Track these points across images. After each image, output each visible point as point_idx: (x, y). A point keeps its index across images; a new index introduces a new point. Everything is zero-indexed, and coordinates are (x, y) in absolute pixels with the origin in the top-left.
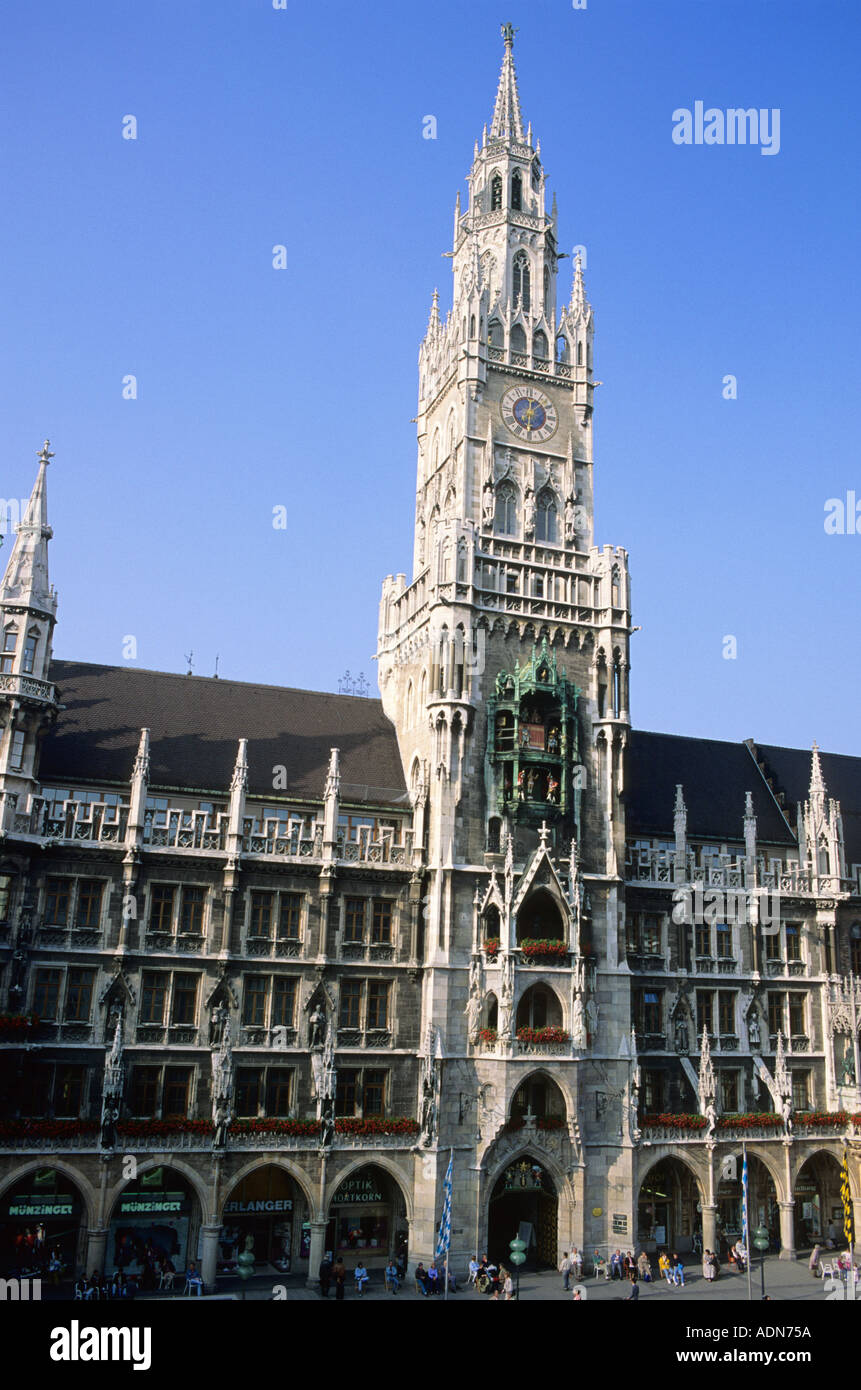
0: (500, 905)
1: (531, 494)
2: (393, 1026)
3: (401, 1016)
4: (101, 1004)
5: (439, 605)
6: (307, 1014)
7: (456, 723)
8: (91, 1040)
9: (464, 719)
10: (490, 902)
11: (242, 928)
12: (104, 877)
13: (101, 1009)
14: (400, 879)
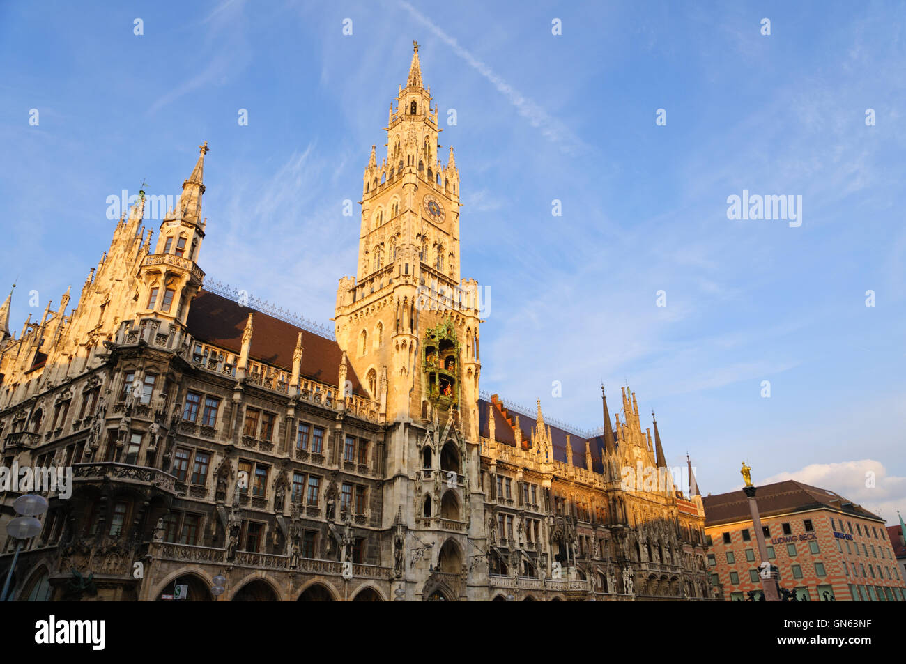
0: (432, 446)
1: (436, 246)
2: (368, 513)
3: (373, 508)
4: (215, 476)
5: (403, 285)
6: (326, 499)
7: (411, 347)
8: (206, 498)
9: (415, 344)
10: (426, 444)
11: (294, 442)
12: (222, 396)
13: (214, 478)
14: (373, 428)
